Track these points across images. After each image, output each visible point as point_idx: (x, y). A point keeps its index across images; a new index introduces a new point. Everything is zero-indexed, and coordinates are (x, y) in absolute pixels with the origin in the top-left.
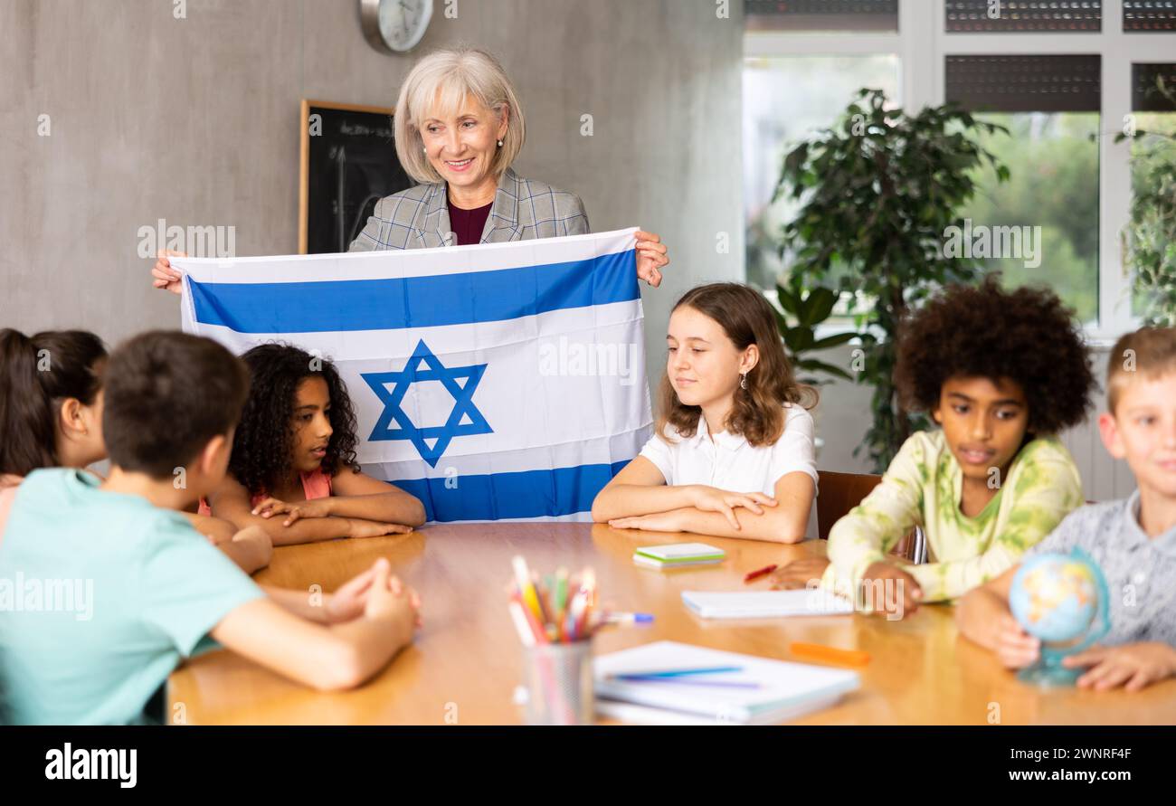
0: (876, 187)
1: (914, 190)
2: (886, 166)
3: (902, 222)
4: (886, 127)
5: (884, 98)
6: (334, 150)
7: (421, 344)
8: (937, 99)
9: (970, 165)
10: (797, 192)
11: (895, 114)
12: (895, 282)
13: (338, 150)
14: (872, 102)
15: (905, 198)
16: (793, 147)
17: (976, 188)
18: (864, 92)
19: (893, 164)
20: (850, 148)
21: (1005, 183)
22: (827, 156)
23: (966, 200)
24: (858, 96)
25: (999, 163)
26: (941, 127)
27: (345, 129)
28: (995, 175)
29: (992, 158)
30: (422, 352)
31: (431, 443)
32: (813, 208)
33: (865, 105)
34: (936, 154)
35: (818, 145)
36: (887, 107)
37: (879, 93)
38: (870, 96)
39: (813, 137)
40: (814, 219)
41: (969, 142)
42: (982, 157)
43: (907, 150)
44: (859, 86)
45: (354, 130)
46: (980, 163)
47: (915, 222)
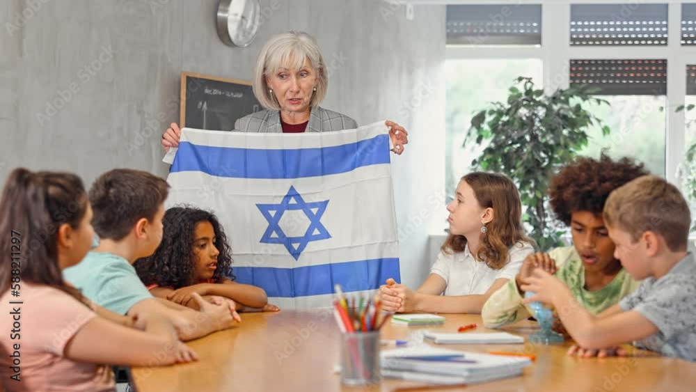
0: (528, 138)
1: (549, 139)
2: (533, 125)
3: (543, 159)
4: (534, 101)
5: (533, 84)
6: (201, 103)
7: (292, 188)
8: (565, 85)
9: (584, 124)
10: (479, 140)
11: (540, 93)
12: (539, 195)
13: (203, 103)
14: (525, 85)
15: (546, 145)
16: (476, 114)
17: (588, 138)
18: (520, 79)
19: (537, 124)
20: (511, 113)
21: (607, 136)
22: (497, 119)
23: (583, 146)
24: (517, 82)
25: (603, 124)
26: (567, 102)
27: (207, 91)
28: (601, 132)
29: (599, 121)
30: (292, 193)
31: (296, 246)
32: (489, 151)
33: (521, 88)
34: (565, 117)
35: (491, 112)
36: (534, 89)
37: (529, 80)
38: (524, 81)
39: (488, 107)
40: (489, 157)
41: (584, 111)
42: (592, 120)
43: (547, 115)
44: (517, 76)
45: (212, 91)
46: (591, 123)
47: (551, 159)
